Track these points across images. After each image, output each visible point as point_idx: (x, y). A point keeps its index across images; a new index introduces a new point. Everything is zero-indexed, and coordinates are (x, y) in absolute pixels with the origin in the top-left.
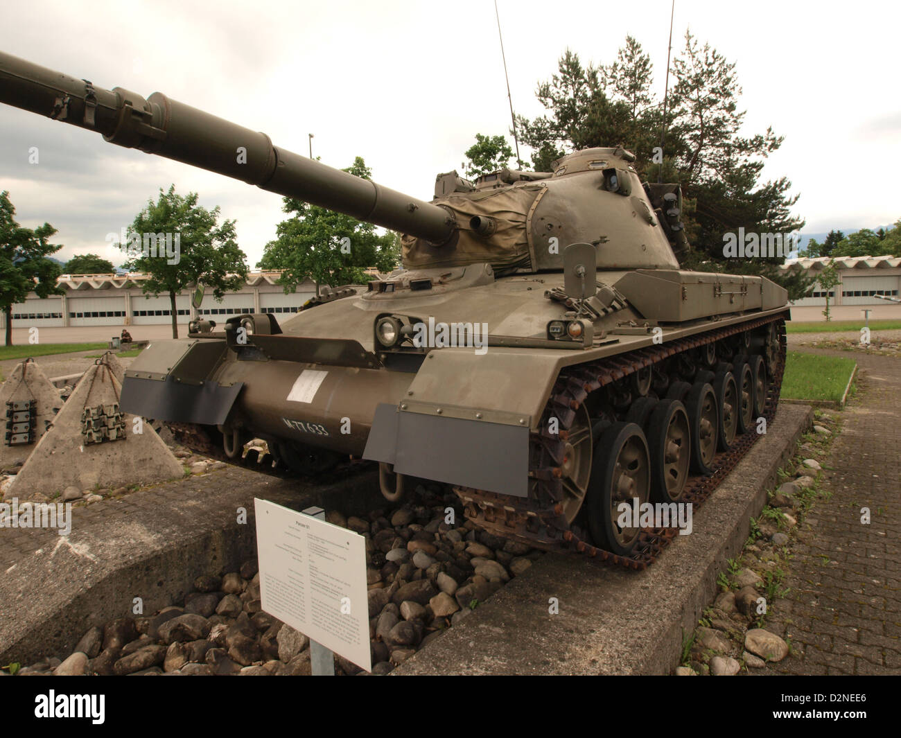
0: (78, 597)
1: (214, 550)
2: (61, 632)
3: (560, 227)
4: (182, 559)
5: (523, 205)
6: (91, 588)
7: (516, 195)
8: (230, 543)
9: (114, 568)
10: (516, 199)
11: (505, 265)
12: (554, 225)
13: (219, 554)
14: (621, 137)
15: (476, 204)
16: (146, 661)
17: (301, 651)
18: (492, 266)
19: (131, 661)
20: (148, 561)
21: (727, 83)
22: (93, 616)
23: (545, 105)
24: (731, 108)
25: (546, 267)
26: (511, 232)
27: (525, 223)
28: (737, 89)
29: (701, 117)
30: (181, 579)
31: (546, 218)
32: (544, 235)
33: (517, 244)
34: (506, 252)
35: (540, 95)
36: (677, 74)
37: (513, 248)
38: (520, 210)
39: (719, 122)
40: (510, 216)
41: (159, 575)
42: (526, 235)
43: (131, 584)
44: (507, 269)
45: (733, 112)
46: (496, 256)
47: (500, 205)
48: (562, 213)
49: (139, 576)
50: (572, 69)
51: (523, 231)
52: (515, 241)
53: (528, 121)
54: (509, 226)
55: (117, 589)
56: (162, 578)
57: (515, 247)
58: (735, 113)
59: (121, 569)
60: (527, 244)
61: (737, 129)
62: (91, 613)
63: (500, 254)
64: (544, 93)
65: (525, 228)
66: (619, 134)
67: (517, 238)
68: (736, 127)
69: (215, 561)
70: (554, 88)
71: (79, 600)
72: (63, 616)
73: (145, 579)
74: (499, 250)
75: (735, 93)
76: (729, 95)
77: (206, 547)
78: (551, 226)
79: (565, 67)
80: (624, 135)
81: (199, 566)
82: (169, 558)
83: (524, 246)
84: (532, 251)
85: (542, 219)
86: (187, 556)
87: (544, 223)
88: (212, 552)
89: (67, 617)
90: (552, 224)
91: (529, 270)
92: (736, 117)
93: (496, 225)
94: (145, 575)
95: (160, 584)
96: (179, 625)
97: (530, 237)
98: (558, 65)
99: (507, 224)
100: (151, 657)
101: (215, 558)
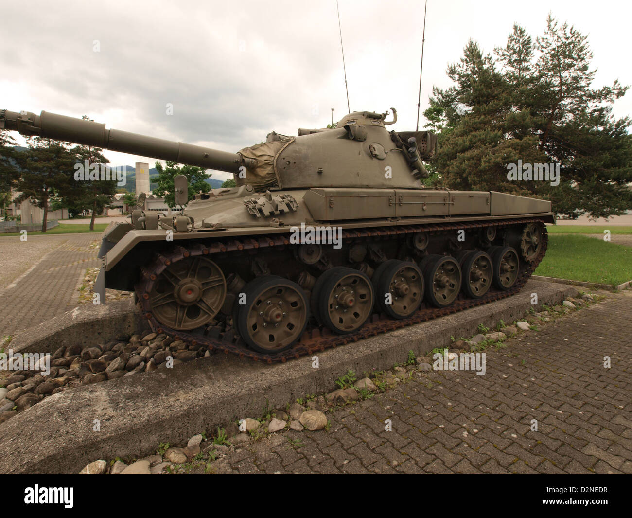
0: (58, 332)
1: (129, 322)
2: (49, 345)
3: (295, 163)
4: (111, 324)
5: (274, 151)
6: (64, 330)
7: (272, 145)
8: (138, 320)
9: (75, 323)
10: (272, 148)
11: (262, 186)
12: (291, 162)
13: (132, 325)
14: (495, 97)
15: (254, 152)
16: (61, 363)
17: (113, 371)
18: (253, 186)
19: (56, 361)
20: (93, 322)
21: (581, 51)
22: (65, 342)
23: (453, 79)
24: (585, 68)
25: (287, 187)
26: (265, 166)
27: (273, 161)
28: (588, 54)
29: (560, 77)
30: (110, 333)
31: (286, 158)
32: (285, 168)
33: (268, 174)
34: (263, 178)
35: (450, 74)
36: (540, 49)
37: (266, 176)
38: (272, 154)
39: (576, 79)
40: (266, 158)
41: (98, 329)
42: (273, 168)
43: (84, 331)
44: (264, 188)
45: (586, 72)
46: (259, 180)
47: (263, 151)
48: (297, 154)
49: (88, 328)
50: (473, 54)
51: (272, 166)
52: (266, 172)
53: (442, 91)
54: (263, 163)
55: (77, 332)
56: (100, 331)
57: (267, 175)
58: (587, 72)
59: (79, 324)
60: (274, 173)
61: (590, 83)
62: (64, 340)
63: (261, 179)
64: (452, 72)
65: (273, 164)
66: (494, 95)
67: (269, 170)
68: (588, 82)
69: (129, 328)
70: (459, 67)
71: (58, 334)
72: (50, 339)
73: (91, 330)
74: (260, 177)
75: (587, 59)
76: (583, 59)
77: (124, 320)
78: (289, 162)
79: (468, 53)
80: (497, 95)
81: (121, 328)
82: (104, 322)
83: (273, 174)
84: (277, 177)
85: (284, 159)
86: (114, 323)
87: (285, 161)
88: (128, 323)
89: (52, 340)
90: (289, 161)
91: (278, 189)
92: (588, 75)
93: (257, 163)
94: (92, 328)
95: (99, 333)
96: (88, 351)
97: (275, 169)
98: (463, 52)
99: (263, 162)
100: (64, 362)
101: (130, 326)
